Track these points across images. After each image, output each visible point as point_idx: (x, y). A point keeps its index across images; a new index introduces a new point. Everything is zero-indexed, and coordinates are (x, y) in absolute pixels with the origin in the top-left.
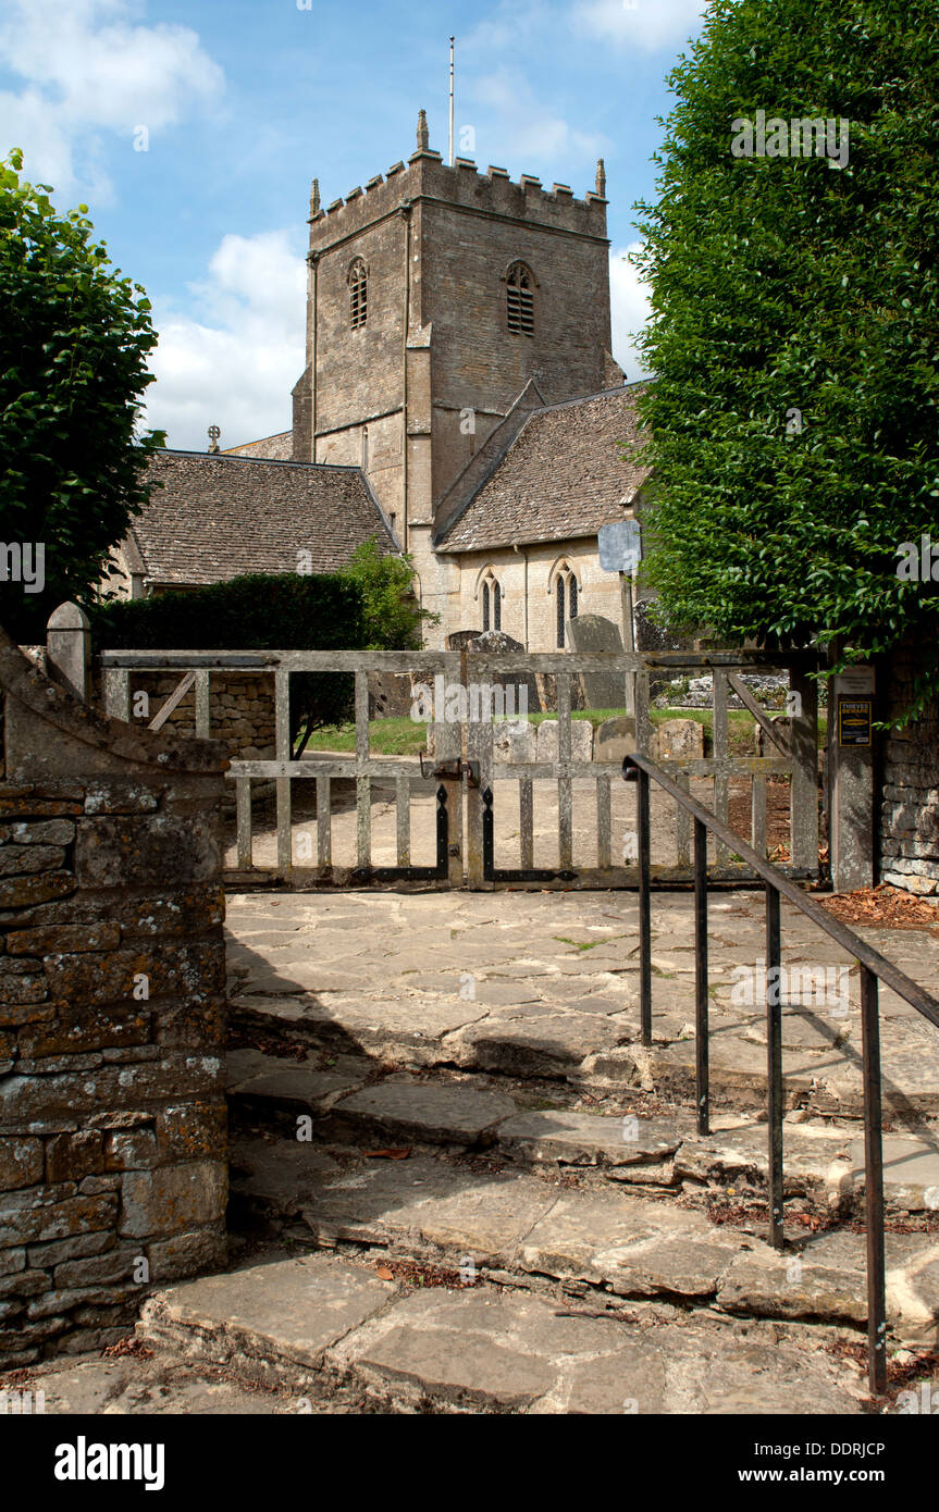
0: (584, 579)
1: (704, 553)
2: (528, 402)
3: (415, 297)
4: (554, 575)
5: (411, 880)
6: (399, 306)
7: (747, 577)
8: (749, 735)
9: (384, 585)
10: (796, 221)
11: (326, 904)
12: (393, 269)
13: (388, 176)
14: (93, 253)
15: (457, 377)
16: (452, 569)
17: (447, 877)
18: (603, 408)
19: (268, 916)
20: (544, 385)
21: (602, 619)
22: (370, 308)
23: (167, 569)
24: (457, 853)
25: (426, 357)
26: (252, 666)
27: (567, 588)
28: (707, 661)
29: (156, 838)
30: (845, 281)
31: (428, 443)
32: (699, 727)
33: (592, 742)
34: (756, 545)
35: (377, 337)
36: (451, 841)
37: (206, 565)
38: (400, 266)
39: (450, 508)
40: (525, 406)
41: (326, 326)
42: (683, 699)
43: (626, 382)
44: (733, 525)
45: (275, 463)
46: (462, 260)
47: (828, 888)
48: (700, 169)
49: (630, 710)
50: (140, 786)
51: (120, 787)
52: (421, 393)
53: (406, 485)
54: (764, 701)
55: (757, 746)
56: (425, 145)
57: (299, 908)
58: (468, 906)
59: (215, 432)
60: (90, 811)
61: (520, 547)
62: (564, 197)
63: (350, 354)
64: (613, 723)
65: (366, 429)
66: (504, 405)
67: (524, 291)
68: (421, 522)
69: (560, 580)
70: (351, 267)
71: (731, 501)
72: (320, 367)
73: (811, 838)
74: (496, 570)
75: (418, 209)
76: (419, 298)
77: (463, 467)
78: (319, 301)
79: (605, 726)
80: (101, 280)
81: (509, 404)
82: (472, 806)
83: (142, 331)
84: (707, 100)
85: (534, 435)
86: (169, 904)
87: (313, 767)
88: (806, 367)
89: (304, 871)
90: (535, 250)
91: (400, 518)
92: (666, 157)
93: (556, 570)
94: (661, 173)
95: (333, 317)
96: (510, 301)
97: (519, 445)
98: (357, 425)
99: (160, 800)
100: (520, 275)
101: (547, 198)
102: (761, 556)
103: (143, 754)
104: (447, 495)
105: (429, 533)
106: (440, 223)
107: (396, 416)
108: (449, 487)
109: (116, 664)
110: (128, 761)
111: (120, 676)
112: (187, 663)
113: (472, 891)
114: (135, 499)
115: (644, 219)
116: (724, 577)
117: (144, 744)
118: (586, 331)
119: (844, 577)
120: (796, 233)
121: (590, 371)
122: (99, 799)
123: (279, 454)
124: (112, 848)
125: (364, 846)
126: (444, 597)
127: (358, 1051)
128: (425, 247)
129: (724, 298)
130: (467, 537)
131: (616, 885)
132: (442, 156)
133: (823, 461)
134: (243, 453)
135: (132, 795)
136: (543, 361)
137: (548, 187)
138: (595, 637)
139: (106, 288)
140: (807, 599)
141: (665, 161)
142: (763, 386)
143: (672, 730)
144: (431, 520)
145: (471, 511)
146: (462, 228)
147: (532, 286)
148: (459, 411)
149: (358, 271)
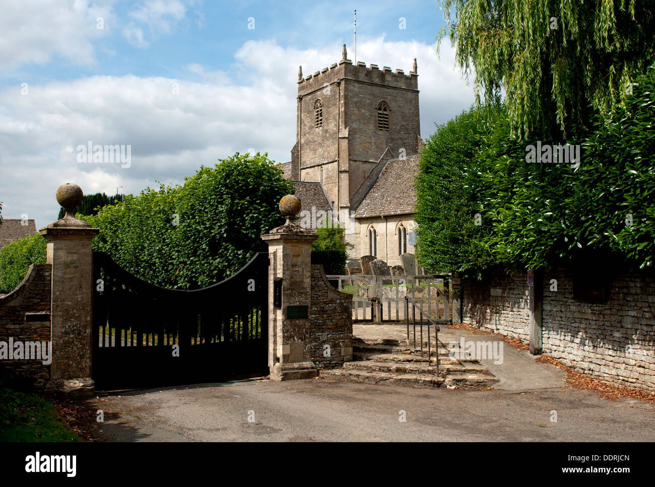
0: (409, 230)
3: (342, 117)
4: (397, 228)
5: (366, 322)
6: (336, 120)
9: (334, 234)
12: (333, 105)
13: (331, 69)
15: (358, 148)
16: (357, 224)
17: (373, 322)
20: (393, 150)
21: (411, 254)
22: (324, 120)
24: (375, 316)
25: (346, 141)
27: (402, 233)
29: (345, 306)
31: (347, 174)
35: (327, 131)
38: (336, 104)
39: (356, 200)
40: (385, 158)
41: (305, 125)
46: (360, 102)
47: (452, 324)
52: (345, 155)
53: (339, 191)
56: (345, 58)
60: (337, 303)
61: (384, 216)
62: (400, 75)
63: (315, 137)
65: (322, 168)
66: (377, 159)
67: (385, 113)
68: (345, 206)
69: (400, 230)
70: (316, 103)
72: (303, 141)
73: (448, 315)
74: (375, 225)
75: (343, 83)
76: (344, 117)
77: (361, 183)
78: (302, 115)
81: (379, 158)
82: (378, 307)
85: (389, 170)
90: (388, 96)
91: (336, 204)
93: (398, 226)
95: (308, 122)
96: (379, 117)
97: (383, 174)
98: (318, 166)
99: (345, 302)
100: (383, 106)
101: (394, 75)
104: (355, 195)
106: (352, 88)
107: (334, 163)
108: (355, 191)
113: (378, 324)
118: (409, 127)
121: (411, 143)
122: (338, 301)
124: (340, 307)
126: (354, 235)
127: (364, 342)
128: (346, 97)
130: (363, 212)
131: (408, 323)
132: (352, 62)
135: (342, 301)
136: (392, 140)
137: (394, 71)
138: (409, 261)
144: (349, 205)
145: (364, 201)
146: (360, 89)
147: (388, 111)
148: (359, 161)
149: (319, 105)
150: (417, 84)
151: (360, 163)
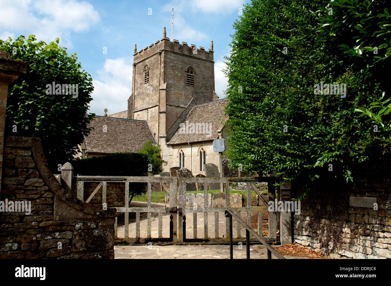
0: (207, 152)
1: (244, 150)
2: (192, 104)
5: (162, 242)
6: (158, 78)
7: (256, 157)
8: (255, 198)
9: (153, 153)
10: (269, 64)
11: (138, 249)
12: (156, 68)
13: (155, 44)
14: (77, 65)
15: (173, 97)
16: (171, 149)
17: (172, 241)
18: (213, 106)
19: (122, 253)
20: (197, 99)
21: (213, 165)
22: (150, 78)
23: (92, 148)
24: (175, 234)
25: (165, 91)
26: (119, 181)
27: (203, 155)
28: (245, 180)
29: (95, 236)
30: (282, 80)
31: (165, 114)
32: (241, 196)
33: (211, 200)
34: (258, 149)
35: (151, 86)
36: (174, 231)
37: (103, 147)
38: (158, 67)
39: (170, 132)
40: (191, 105)
41: (138, 83)
42: (236, 187)
43: (219, 99)
44: (252, 143)
45: (123, 119)
46: (175, 66)
47: (279, 244)
48: (242, 49)
49: (222, 190)
50: (91, 222)
51: (86, 222)
52: (163, 101)
53: (159, 126)
54: (258, 188)
55: (257, 201)
56: (165, 36)
57: (131, 250)
58: (178, 249)
59: (106, 110)
60: (77, 229)
61: (190, 143)
62: (202, 51)
63: (144, 90)
64: (217, 194)
65: (148, 110)
67: (191, 74)
68: (163, 136)
69: (201, 152)
70: (145, 67)
71: (251, 136)
72: (136, 93)
73: (274, 230)
74: (183, 149)
75: (163, 53)
76: (163, 76)
77: (174, 121)
78: (136, 76)
79: (215, 195)
80: (79, 73)
81: (187, 104)
82: (180, 220)
83: (90, 86)
84: (243, 31)
85: (194, 113)
86: (98, 256)
87: (135, 209)
88: (272, 102)
89: (132, 239)
90: (194, 63)
91: (157, 135)
92: (232, 45)
93: (200, 150)
94: (232, 49)
95: (140, 80)
96: (188, 77)
97: (190, 115)
98: (145, 109)
99: (97, 226)
100: (190, 70)
101: (198, 50)
102: (260, 152)
103: (93, 212)
104: (170, 129)
105: (165, 139)
106: (169, 56)
107: (156, 107)
108: (170, 126)
109: (80, 180)
110: (88, 214)
111: (81, 183)
112: (101, 180)
113: (180, 245)
114: (85, 132)
115: (227, 61)
116: (250, 157)
117: (93, 210)
118: (208, 85)
119: (283, 158)
120: (268, 66)
121: (209, 96)
122: (80, 225)
123: (124, 117)
124: (82, 239)
125: (149, 232)
126: (169, 157)
128: (165, 62)
129: (249, 82)
130: (175, 140)
131: (220, 243)
132: (170, 39)
133: (277, 127)
134: (114, 116)
135: (89, 224)
136: (196, 93)
137: (198, 48)
138: (211, 170)
139: (80, 75)
140: (273, 164)
141: (232, 46)
142: (260, 107)
143: (234, 196)
144: (165, 135)
145: (176, 133)
146: (175, 58)
147: (194, 73)
148: (174, 106)
149: (147, 68)
150: (213, 57)
151: (174, 107)
